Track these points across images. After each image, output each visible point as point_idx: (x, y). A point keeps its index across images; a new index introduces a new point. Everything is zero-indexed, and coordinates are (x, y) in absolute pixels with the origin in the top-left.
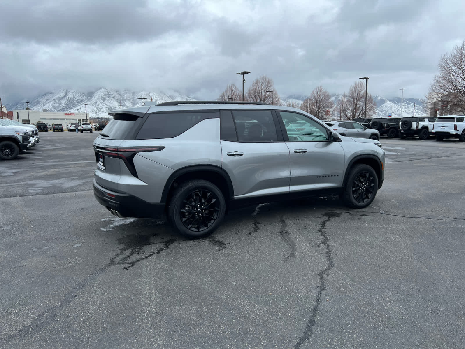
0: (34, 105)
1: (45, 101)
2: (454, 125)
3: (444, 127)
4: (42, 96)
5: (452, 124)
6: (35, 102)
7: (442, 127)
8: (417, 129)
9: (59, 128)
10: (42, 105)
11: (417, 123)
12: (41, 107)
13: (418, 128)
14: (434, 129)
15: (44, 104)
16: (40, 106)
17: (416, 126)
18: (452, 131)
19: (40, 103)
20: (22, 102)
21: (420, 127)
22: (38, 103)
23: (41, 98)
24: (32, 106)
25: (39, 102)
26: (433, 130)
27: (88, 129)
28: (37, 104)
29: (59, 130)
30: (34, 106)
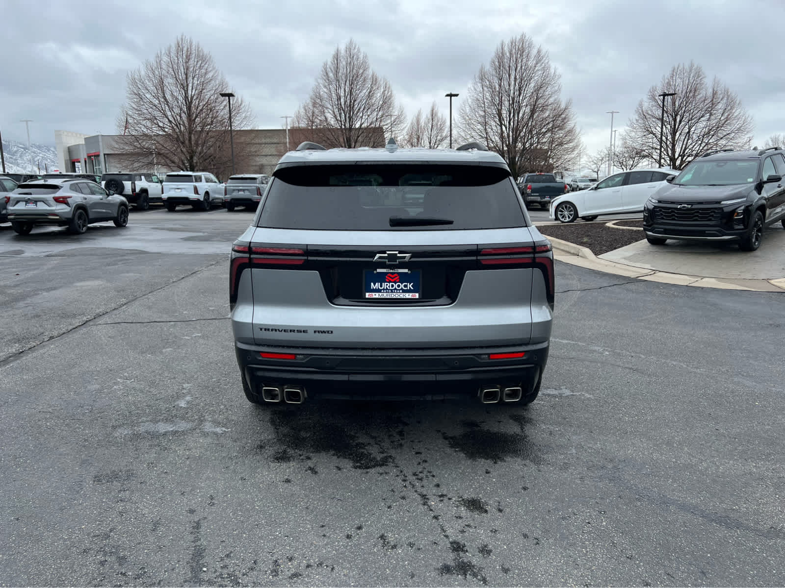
2: (193, 187)
3: (180, 190)
5: (190, 185)
7: (177, 190)
8: (134, 193)
11: (132, 183)
13: (135, 191)
14: (164, 192)
17: (132, 189)
18: (192, 196)
21: (137, 190)
26: (162, 195)
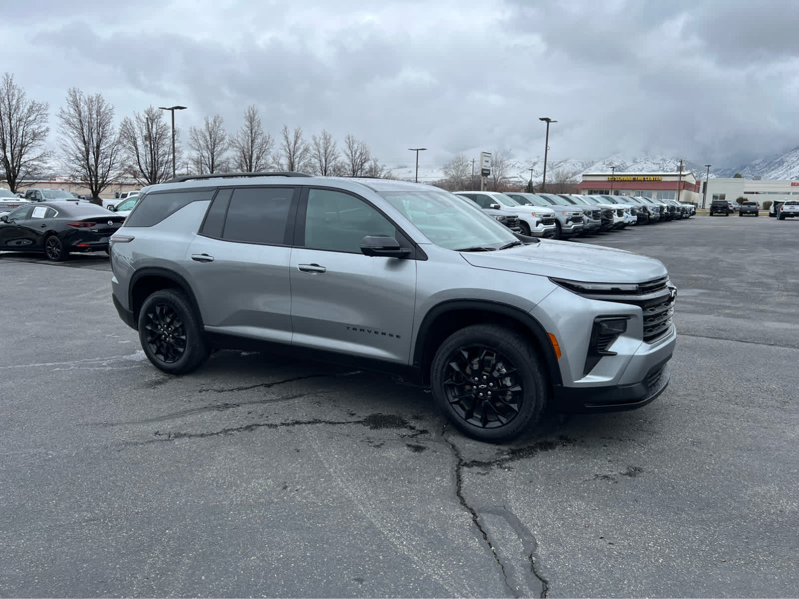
0: (773, 168)
1: (795, 160)
4: (791, 151)
6: (777, 163)
9: (749, 210)
10: (789, 167)
12: (786, 170)
15: (792, 166)
16: (784, 170)
19: (785, 164)
20: (753, 163)
22: (781, 163)
23: (790, 154)
24: (769, 169)
25: (783, 162)
27: (794, 212)
28: (780, 165)
29: (750, 213)
30: (773, 170)
